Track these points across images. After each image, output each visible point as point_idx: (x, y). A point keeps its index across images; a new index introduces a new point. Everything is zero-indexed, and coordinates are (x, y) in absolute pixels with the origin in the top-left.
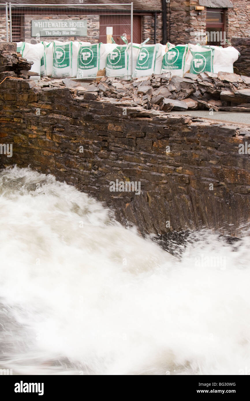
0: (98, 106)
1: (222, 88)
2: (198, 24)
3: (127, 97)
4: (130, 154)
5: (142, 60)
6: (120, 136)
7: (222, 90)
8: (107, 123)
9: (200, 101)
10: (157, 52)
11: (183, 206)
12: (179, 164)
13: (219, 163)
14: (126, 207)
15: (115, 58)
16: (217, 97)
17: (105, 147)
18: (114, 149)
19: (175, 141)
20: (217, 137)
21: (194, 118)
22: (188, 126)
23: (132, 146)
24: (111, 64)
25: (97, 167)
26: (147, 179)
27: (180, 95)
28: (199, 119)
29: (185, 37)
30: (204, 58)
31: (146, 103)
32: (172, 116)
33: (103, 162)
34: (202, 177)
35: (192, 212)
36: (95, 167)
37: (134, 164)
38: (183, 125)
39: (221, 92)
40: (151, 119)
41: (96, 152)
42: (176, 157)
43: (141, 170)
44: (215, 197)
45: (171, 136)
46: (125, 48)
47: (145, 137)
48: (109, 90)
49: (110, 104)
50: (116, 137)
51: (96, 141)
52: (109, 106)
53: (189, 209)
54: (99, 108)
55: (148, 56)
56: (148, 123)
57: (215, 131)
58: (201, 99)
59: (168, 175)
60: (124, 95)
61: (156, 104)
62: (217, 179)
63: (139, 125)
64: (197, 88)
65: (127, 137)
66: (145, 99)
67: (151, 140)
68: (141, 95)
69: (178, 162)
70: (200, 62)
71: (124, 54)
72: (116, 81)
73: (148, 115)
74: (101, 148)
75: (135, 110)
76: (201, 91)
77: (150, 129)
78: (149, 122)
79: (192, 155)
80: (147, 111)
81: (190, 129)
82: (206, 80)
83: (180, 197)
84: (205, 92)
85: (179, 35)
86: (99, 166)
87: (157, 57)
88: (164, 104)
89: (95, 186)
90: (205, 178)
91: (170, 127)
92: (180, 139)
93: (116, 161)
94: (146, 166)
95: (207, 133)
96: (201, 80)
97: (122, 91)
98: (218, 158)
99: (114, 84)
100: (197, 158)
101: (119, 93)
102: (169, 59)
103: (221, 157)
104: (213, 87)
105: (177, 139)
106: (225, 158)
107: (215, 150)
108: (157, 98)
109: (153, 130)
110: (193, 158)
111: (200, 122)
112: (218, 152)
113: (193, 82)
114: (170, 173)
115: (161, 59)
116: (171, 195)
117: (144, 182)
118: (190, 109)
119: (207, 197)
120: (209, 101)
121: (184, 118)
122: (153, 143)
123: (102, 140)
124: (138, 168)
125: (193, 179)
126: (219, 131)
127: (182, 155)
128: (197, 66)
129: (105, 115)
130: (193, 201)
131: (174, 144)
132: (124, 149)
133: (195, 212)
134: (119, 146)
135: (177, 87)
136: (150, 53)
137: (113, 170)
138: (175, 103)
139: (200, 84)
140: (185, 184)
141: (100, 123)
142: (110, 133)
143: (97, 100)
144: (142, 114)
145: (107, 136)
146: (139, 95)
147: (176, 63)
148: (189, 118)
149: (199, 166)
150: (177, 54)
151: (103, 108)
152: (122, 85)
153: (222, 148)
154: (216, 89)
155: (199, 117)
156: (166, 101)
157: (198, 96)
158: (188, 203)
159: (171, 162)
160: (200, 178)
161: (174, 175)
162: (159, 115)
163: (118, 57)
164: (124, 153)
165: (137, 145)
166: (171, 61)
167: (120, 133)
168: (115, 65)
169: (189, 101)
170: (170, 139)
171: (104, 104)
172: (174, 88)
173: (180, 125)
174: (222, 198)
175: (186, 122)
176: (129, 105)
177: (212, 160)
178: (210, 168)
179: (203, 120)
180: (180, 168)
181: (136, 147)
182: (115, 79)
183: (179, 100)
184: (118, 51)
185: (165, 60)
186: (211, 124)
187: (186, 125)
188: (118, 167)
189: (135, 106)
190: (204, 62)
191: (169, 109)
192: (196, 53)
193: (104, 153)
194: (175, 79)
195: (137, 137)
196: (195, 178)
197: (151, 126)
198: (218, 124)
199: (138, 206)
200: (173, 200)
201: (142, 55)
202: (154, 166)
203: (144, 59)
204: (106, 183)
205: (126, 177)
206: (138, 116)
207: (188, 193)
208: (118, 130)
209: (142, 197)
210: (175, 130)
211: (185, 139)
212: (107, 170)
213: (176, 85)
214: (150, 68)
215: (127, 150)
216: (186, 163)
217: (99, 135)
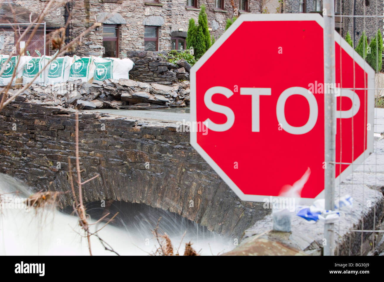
0: (27, 106)
1: (122, 91)
2: (96, 38)
3: (49, 99)
4: (52, 143)
5: (53, 69)
6: (45, 129)
7: (122, 93)
8: (34, 119)
9: (105, 101)
10: (65, 63)
11: (95, 181)
12: (91, 149)
13: (123, 147)
14: (50, 185)
15: (31, 68)
16: (118, 98)
17: (33, 138)
18: (40, 140)
19: (88, 132)
20: (121, 128)
21: (102, 114)
22: (98, 120)
23: (54, 137)
24: (27, 73)
25: (26, 154)
26: (66, 162)
27: (90, 97)
28: (106, 115)
29: (85, 49)
30: (106, 67)
31: (64, 104)
32: (85, 112)
33: (31, 150)
34: (109, 158)
35: (103, 185)
36: (24, 154)
37: (56, 150)
38: (95, 119)
39: (121, 94)
40: (69, 116)
41: (25, 143)
42: (89, 144)
43: (62, 155)
44: (120, 173)
45: (85, 128)
46: (39, 59)
47: (64, 129)
48: (33, 94)
49: (37, 104)
50: (41, 130)
51: (25, 134)
52: (35, 106)
53: (100, 183)
54: (28, 108)
55: (59, 66)
56: (67, 119)
57: (119, 123)
58: (106, 100)
59: (83, 158)
60: (45, 98)
61: (71, 104)
62: (122, 159)
63: (60, 120)
64: (103, 92)
65: (50, 130)
66: (63, 100)
67: (69, 131)
68: (59, 97)
69: (90, 148)
70: (102, 71)
71: (38, 64)
72: (37, 86)
73: (67, 112)
74: (29, 139)
75: (57, 109)
76: (105, 93)
77: (68, 123)
78: (68, 117)
79: (102, 142)
80: (66, 110)
81: (100, 122)
82: (110, 85)
83: (92, 175)
84: (109, 95)
85: (80, 48)
86: (27, 154)
87: (65, 67)
88: (77, 104)
89: (24, 169)
90: (111, 159)
91: (85, 121)
92: (92, 130)
93: (42, 149)
94: (66, 152)
95: (113, 125)
96: (106, 86)
97: (44, 94)
98: (122, 143)
99: (35, 89)
100: (106, 144)
101: (41, 96)
102: (75, 68)
103: (124, 143)
104: (115, 90)
105: (90, 130)
106: (127, 143)
107: (119, 137)
108: (72, 100)
109: (71, 124)
110: (103, 144)
111: (108, 117)
112: (122, 139)
113: (100, 87)
114: (84, 156)
115: (69, 68)
116: (86, 173)
117: (64, 165)
118: (97, 108)
119: (114, 174)
120: (112, 102)
121: (95, 114)
122: (71, 134)
123: (30, 133)
124: (59, 154)
125: (103, 160)
126: (122, 123)
127: (94, 142)
128: (100, 74)
129: (32, 113)
130: (104, 177)
131: (87, 134)
132: (48, 139)
133: (105, 185)
134: (43, 137)
135: (87, 91)
136: (60, 64)
137: (39, 156)
138: (86, 103)
139: (105, 88)
140: (96, 165)
141: (28, 120)
142: (37, 127)
143: (26, 102)
144: (62, 112)
145: (34, 130)
146: (58, 97)
147: (81, 71)
148: (99, 114)
149: (108, 150)
150: (82, 65)
151: (31, 107)
152: (42, 90)
153: (124, 135)
154: (117, 92)
155: (106, 113)
156: (79, 102)
157: (103, 98)
158: (99, 179)
159: (85, 148)
160: (108, 159)
161: (88, 158)
162: (75, 112)
163: (34, 67)
164: (47, 143)
165: (58, 136)
166: (77, 70)
167: (45, 127)
168: (31, 74)
169: (96, 102)
170: (84, 130)
171: (31, 104)
172: (84, 92)
173: (92, 120)
174: (125, 173)
175: (96, 117)
176: (51, 105)
177: (117, 145)
178: (116, 151)
179: (110, 115)
180: (93, 152)
181: (57, 137)
182: (36, 85)
183: (89, 101)
184: (33, 62)
185: (72, 69)
186: (116, 118)
187: (97, 119)
188: (43, 153)
189: (56, 106)
190: (105, 70)
191: (82, 108)
192: (99, 63)
193: (31, 143)
194: (85, 85)
195: (58, 130)
196: (104, 159)
197: (70, 121)
198: (121, 117)
199: (60, 183)
200: (87, 177)
201: (53, 66)
202: (72, 152)
203: (55, 69)
204: (34, 166)
205: (50, 161)
206: (58, 114)
207: (100, 171)
208: (43, 124)
209: (63, 176)
210: (88, 123)
211: (96, 129)
212: (34, 156)
213: (86, 89)
214: (60, 76)
215: (50, 140)
216: (97, 148)
217: (28, 129)
